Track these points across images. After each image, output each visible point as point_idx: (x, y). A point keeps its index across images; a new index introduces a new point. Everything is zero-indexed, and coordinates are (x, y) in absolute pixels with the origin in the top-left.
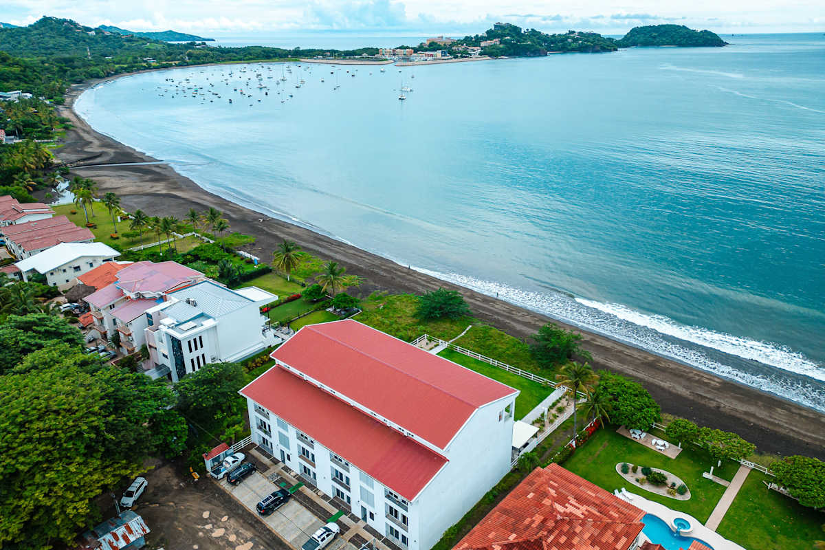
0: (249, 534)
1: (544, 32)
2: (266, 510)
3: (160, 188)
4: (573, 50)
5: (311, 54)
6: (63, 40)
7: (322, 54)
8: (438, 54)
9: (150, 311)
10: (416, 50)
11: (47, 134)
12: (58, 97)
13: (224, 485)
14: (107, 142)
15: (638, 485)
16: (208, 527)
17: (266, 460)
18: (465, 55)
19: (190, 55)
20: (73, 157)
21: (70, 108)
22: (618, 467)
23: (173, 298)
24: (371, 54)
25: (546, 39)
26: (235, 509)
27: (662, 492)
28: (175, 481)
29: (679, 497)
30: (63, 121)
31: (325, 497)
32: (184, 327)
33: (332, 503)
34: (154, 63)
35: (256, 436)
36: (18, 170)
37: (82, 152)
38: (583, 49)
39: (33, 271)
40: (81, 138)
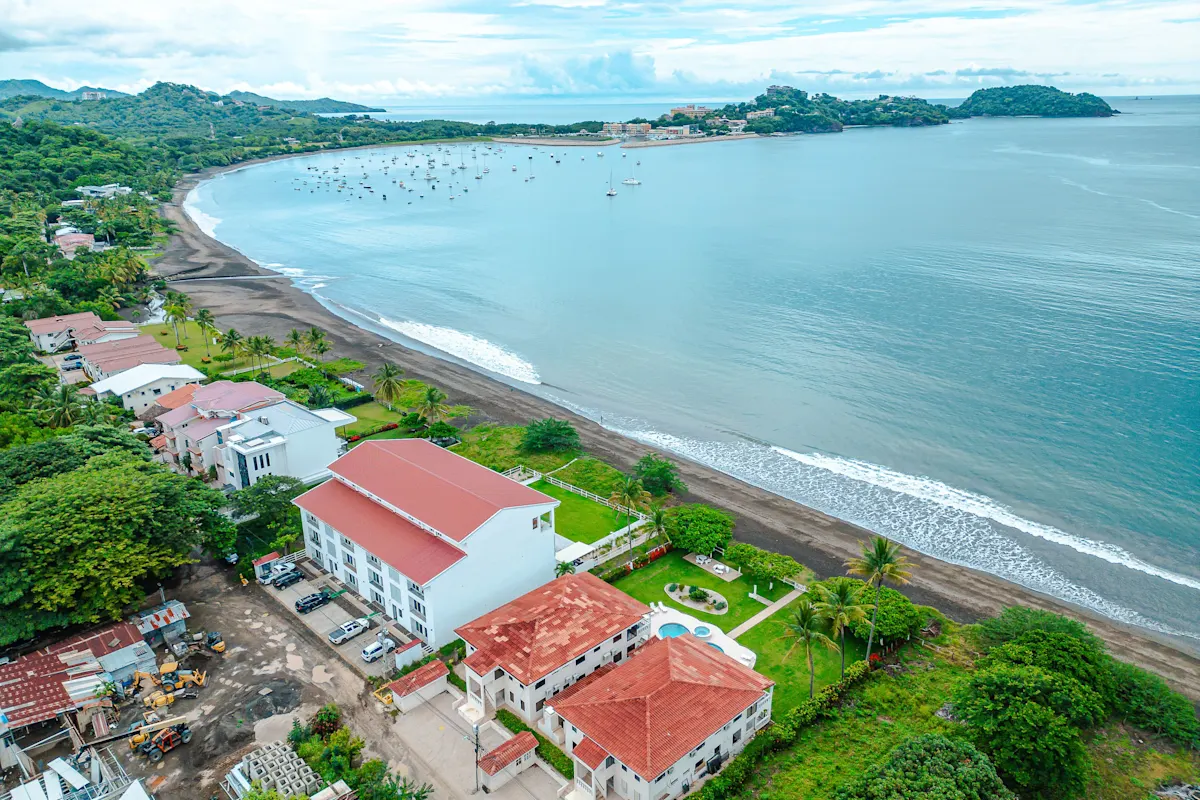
0: (285, 627)
1: (842, 97)
2: (304, 609)
3: (271, 306)
4: (884, 123)
5: (508, 131)
6: (181, 113)
7: (525, 130)
8: (686, 129)
9: (220, 429)
10: (654, 125)
11: (144, 240)
12: (165, 191)
13: (271, 590)
14: (217, 250)
15: (679, 601)
16: (247, 621)
17: (315, 571)
18: (723, 131)
19: (345, 134)
20: (174, 268)
21: (178, 206)
22: (666, 588)
23: (247, 417)
24: (592, 130)
25: (843, 107)
26: (275, 607)
27: (701, 607)
28: (225, 585)
29: (715, 612)
30: (166, 223)
31: (365, 602)
32: (250, 443)
33: (371, 607)
34: (295, 144)
35: (310, 549)
36: (105, 283)
37: (185, 262)
38: (897, 122)
39: (109, 392)
40: (186, 245)
